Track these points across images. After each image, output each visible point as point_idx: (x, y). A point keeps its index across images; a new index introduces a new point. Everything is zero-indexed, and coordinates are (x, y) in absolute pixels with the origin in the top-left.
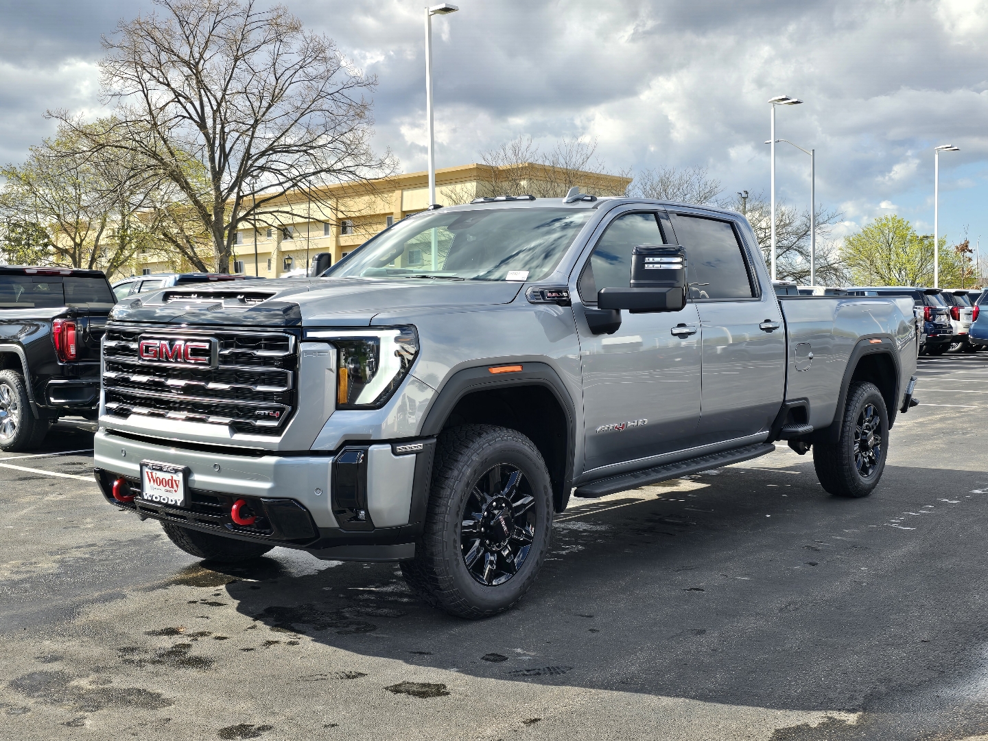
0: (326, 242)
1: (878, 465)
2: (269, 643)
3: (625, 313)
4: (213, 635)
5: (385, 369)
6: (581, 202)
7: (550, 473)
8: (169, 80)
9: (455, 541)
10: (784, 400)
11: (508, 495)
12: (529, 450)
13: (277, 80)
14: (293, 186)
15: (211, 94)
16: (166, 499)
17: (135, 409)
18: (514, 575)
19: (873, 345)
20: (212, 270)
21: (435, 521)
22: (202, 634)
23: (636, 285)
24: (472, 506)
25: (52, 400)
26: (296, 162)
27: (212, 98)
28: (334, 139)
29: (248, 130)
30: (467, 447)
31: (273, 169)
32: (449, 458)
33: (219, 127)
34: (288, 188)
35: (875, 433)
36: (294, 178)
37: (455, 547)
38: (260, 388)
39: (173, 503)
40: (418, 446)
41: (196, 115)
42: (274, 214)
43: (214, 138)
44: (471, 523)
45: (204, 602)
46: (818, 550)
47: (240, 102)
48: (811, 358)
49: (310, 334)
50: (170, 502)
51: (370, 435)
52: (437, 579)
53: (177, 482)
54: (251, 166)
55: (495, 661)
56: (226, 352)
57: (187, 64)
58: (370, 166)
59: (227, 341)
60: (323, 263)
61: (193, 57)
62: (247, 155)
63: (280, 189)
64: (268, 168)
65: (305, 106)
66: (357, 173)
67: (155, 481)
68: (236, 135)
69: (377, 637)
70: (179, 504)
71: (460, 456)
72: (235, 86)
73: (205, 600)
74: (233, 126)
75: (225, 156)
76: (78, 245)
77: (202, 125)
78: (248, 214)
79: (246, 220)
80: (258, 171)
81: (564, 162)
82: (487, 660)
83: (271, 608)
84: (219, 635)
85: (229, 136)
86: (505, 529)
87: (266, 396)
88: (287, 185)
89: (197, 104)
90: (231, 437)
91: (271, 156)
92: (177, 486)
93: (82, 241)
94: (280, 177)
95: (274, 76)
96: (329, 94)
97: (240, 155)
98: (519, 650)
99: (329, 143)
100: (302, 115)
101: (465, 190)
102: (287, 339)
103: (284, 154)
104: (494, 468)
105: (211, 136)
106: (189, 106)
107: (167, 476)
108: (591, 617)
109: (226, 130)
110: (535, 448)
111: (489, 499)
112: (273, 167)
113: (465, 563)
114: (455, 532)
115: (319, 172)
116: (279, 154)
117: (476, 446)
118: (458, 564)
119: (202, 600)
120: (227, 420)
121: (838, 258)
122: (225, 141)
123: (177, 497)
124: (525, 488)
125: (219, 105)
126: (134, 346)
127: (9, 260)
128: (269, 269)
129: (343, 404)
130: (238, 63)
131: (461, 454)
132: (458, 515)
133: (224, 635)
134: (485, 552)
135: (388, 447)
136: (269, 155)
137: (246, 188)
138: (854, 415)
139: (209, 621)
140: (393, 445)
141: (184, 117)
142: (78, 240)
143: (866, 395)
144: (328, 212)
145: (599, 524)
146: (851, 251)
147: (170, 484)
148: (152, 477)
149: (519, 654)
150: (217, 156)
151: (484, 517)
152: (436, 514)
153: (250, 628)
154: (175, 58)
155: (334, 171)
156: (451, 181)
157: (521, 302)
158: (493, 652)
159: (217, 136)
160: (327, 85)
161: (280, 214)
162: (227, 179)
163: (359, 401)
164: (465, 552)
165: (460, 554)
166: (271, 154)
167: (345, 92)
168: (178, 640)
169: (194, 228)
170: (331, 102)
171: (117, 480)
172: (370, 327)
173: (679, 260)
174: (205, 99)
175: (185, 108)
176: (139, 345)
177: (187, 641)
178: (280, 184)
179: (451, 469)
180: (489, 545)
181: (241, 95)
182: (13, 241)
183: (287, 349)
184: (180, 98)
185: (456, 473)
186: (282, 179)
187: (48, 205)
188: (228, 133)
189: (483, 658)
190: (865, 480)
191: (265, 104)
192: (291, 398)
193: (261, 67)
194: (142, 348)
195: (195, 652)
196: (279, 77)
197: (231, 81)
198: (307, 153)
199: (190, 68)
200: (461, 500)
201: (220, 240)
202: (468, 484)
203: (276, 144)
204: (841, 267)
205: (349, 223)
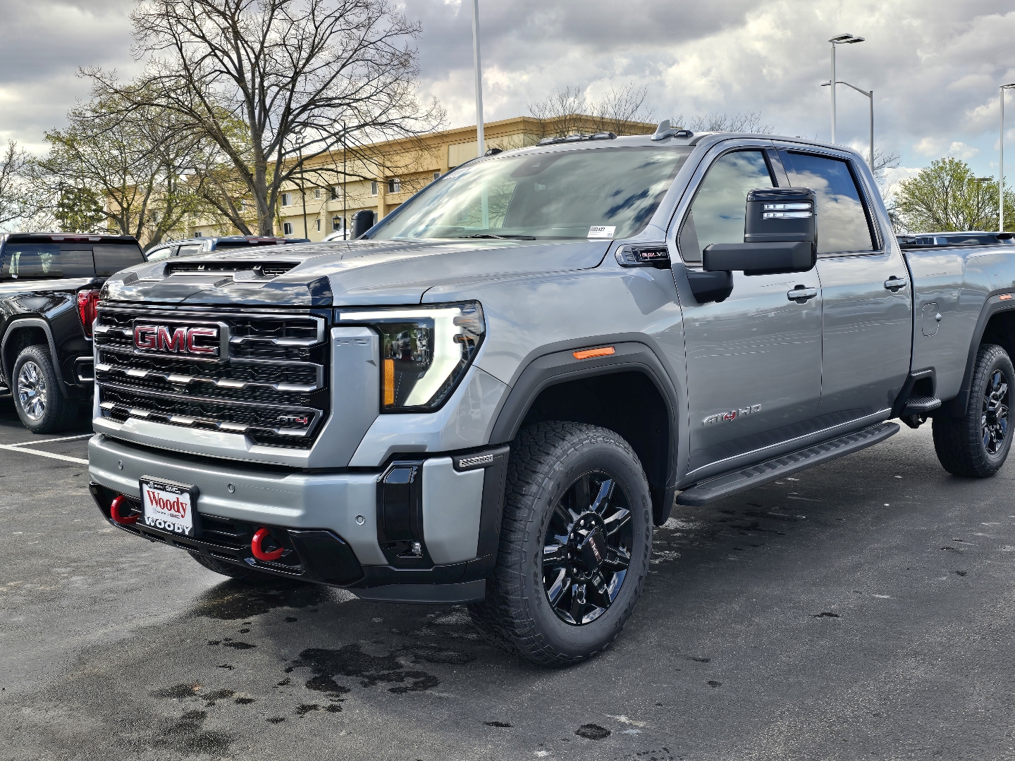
0: (372, 200)
1: (1005, 439)
2: (304, 709)
3: (738, 275)
4: (236, 696)
5: (443, 358)
6: (673, 139)
7: (648, 479)
8: (204, 32)
9: (536, 575)
10: (910, 372)
11: (598, 510)
12: (624, 453)
13: (317, 28)
14: (336, 142)
15: (248, 46)
16: (172, 526)
17: (133, 412)
18: (607, 609)
19: (1005, 302)
20: (255, 232)
21: (510, 551)
22: (223, 694)
23: (754, 241)
24: (556, 526)
25: (81, 378)
26: (339, 117)
27: (249, 50)
28: (378, 91)
29: (289, 83)
30: (548, 454)
31: (315, 124)
32: (526, 468)
33: (258, 80)
34: (332, 144)
35: (1003, 402)
36: (337, 133)
37: (536, 583)
38: (281, 388)
39: (180, 531)
40: (488, 457)
41: (234, 69)
42: (319, 172)
43: (254, 93)
44: (554, 548)
45: (230, 643)
46: (961, 553)
47: (279, 54)
48: (938, 320)
49: (344, 316)
50: (176, 530)
51: (425, 447)
52: (514, 623)
53: (184, 505)
54: (293, 121)
55: (594, 737)
56: (238, 340)
57: (223, 14)
58: (416, 119)
59: (239, 326)
60: (365, 222)
61: (229, 7)
62: (288, 110)
63: (323, 145)
64: (311, 124)
65: (347, 55)
66: (403, 126)
67: (158, 502)
68: (275, 89)
69: (440, 698)
70: (187, 533)
71: (540, 466)
72: (273, 37)
73: (230, 639)
74: (272, 78)
75: (265, 111)
76: (125, 210)
77: (240, 79)
78: (291, 173)
79: (290, 179)
80: (300, 127)
81: (612, 112)
82: (584, 735)
83: (308, 651)
84: (242, 695)
85: (269, 91)
86: (597, 553)
87: (291, 397)
88: (329, 141)
89: (234, 57)
90: (249, 449)
91: (313, 111)
92: (184, 510)
93: (129, 205)
94: (322, 132)
95: (313, 25)
96: (371, 43)
97: (281, 111)
98: (623, 719)
99: (372, 95)
100: (343, 66)
101: (512, 143)
102: (314, 324)
103: (327, 108)
104: (581, 479)
105: (250, 91)
106: (226, 60)
107: (172, 497)
108: (706, 661)
109: (266, 84)
110: (630, 449)
111: (575, 517)
112: (315, 122)
113: (548, 600)
114: (536, 564)
115: (363, 126)
116: (322, 109)
117: (559, 451)
118: (540, 604)
119: (226, 640)
120: (243, 428)
121: (894, 203)
122: (265, 96)
123: (185, 523)
124: (618, 499)
125: (257, 58)
126: (129, 333)
127: (64, 227)
128: (319, 230)
129: (390, 406)
130: (276, 13)
131: (540, 463)
132: (539, 542)
133: (249, 696)
134: (572, 584)
135: (448, 460)
136: (312, 109)
137: (288, 146)
138: (982, 383)
139: (232, 672)
140: (456, 458)
141: (222, 72)
142: (125, 205)
143: (994, 359)
144: (374, 168)
145: (692, 521)
146: (907, 196)
147: (176, 506)
148: (154, 497)
149: (623, 725)
150: (257, 112)
151: (570, 540)
152: (511, 542)
153: (281, 684)
154: (210, 8)
155: (379, 124)
156: (498, 135)
157: (611, 265)
158: (590, 722)
159: (257, 91)
160: (370, 34)
161: (325, 172)
162: (268, 137)
163: (409, 402)
164: (548, 585)
165: (541, 589)
166: (314, 108)
167: (388, 40)
168: (191, 704)
169: (235, 188)
170: (373, 52)
171: (115, 498)
172: (420, 305)
173: (806, 206)
174: (242, 51)
175: (221, 61)
176: (134, 332)
177: (200, 706)
178: (324, 139)
179: (528, 483)
180: (577, 574)
181: (281, 47)
182: (67, 208)
183: (315, 336)
184: (216, 51)
185: (534, 488)
186: (325, 134)
187: (93, 170)
188: (268, 88)
189: (577, 733)
190: (993, 458)
191: (305, 55)
192: (322, 399)
193: (300, 15)
194: (137, 335)
195: (210, 725)
196: (319, 26)
197: (269, 32)
198: (350, 106)
199: (226, 19)
200: (543, 522)
201: (263, 201)
202: (550, 502)
203: (317, 97)
204: (897, 213)
205: (397, 180)
